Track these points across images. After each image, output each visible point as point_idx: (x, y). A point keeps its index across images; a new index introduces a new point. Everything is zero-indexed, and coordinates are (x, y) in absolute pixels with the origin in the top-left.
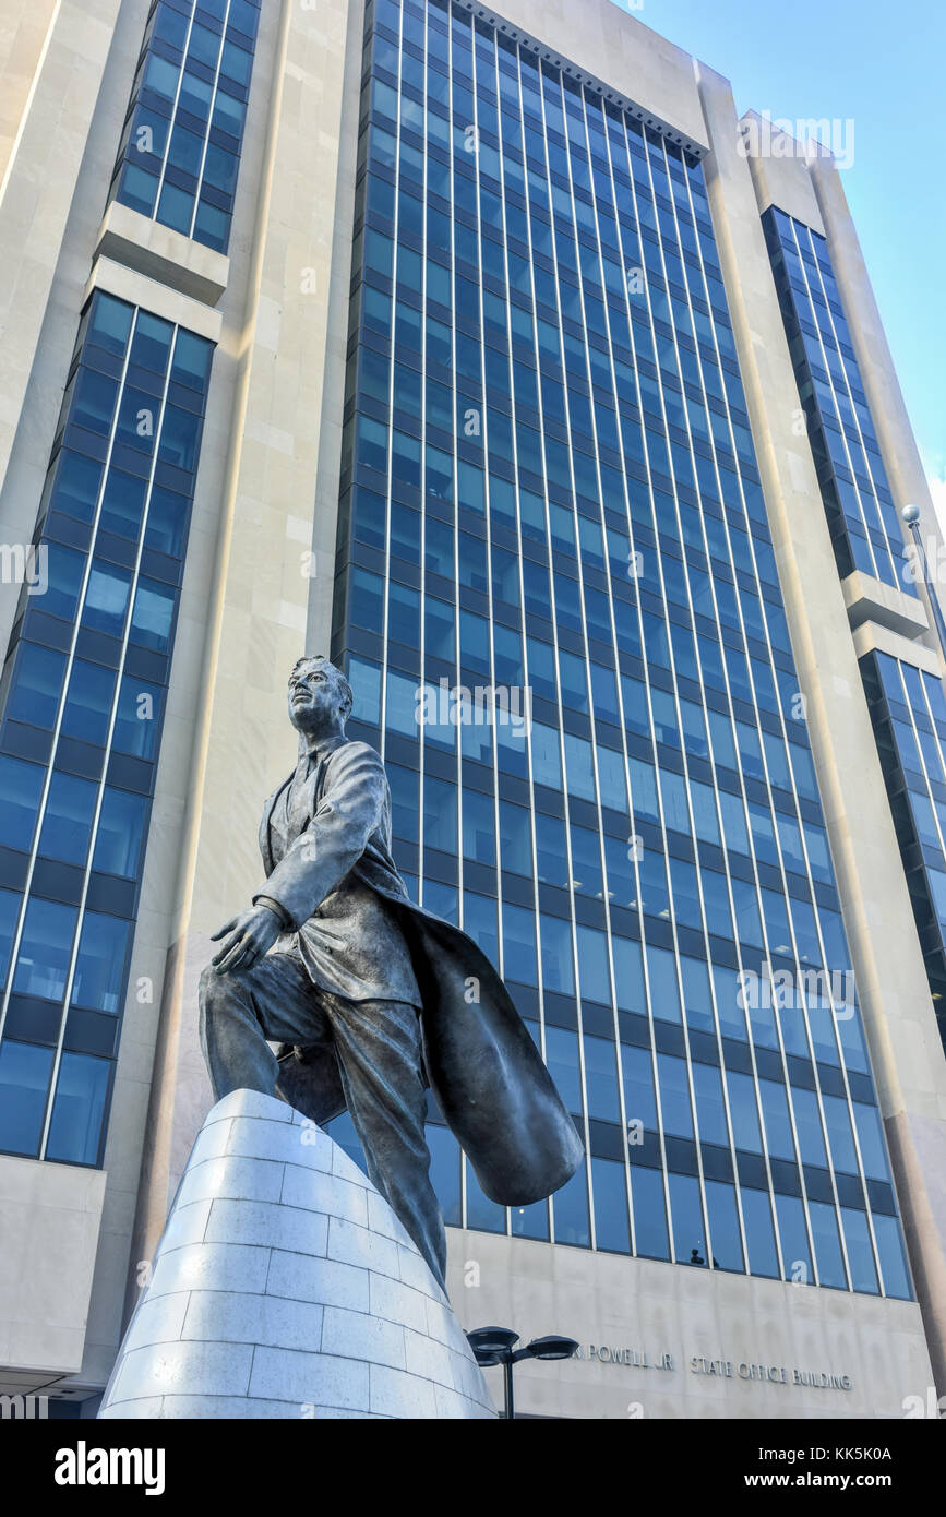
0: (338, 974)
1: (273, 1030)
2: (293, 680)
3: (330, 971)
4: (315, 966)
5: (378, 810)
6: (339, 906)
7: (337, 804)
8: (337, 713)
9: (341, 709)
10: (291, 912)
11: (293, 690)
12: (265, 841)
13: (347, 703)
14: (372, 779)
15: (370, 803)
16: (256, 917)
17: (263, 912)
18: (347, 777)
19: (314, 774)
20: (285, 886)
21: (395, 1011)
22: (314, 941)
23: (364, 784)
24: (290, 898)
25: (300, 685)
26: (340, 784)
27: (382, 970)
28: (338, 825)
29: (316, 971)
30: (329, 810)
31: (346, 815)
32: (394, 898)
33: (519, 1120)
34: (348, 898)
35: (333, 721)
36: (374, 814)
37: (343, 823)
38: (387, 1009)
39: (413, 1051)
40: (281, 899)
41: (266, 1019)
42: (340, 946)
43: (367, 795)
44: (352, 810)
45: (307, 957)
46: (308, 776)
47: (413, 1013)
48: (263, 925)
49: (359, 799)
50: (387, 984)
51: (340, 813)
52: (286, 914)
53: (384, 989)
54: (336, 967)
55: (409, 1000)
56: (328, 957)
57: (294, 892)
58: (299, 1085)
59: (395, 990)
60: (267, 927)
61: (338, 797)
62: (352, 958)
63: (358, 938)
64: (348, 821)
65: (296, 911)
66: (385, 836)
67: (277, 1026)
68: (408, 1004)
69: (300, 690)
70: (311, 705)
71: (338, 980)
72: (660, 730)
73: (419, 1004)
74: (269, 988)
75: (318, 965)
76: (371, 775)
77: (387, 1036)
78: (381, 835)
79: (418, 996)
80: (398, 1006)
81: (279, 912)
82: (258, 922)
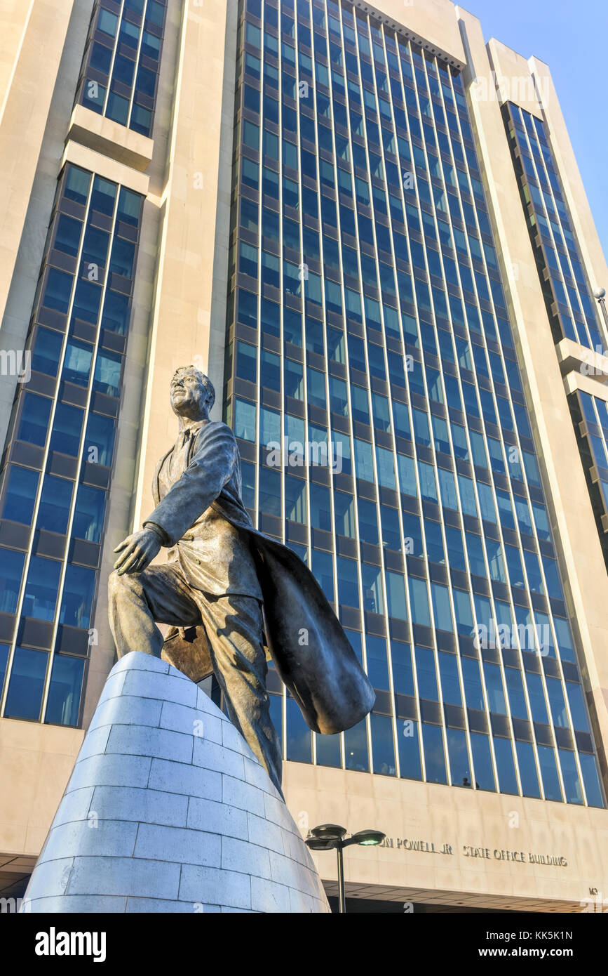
0: (205, 578)
1: (160, 615)
2: (174, 381)
3: (199, 575)
4: (189, 573)
5: (231, 465)
6: (206, 532)
7: (201, 461)
8: (204, 404)
9: (207, 402)
10: (168, 533)
11: (173, 388)
12: (156, 491)
13: (210, 397)
14: (226, 445)
15: (225, 461)
16: (145, 536)
17: (149, 533)
18: (209, 444)
19: (187, 444)
20: (165, 515)
21: (244, 602)
22: (189, 557)
23: (220, 448)
24: (168, 523)
25: (179, 385)
26: (204, 449)
27: (235, 575)
28: (202, 475)
29: (190, 577)
30: (196, 465)
31: (207, 468)
32: (243, 526)
33: (332, 679)
34: (211, 526)
35: (201, 409)
36: (227, 468)
37: (205, 474)
38: (238, 600)
39: (257, 629)
40: (162, 524)
41: (155, 608)
42: (205, 559)
43: (223, 455)
44: (212, 465)
45: (184, 567)
46: (183, 445)
47: (256, 604)
48: (149, 541)
49: (217, 458)
50: (238, 584)
51: (203, 467)
52: (165, 534)
53: (236, 587)
54: (203, 573)
55: (253, 595)
56: (199, 567)
57: (171, 519)
58: (182, 655)
59: (244, 588)
60: (152, 542)
61: (202, 456)
62: (214, 567)
63: (218, 554)
64: (209, 472)
65: (172, 532)
66: (236, 485)
67: (162, 613)
68: (253, 598)
69: (178, 388)
70: (186, 397)
71: (205, 581)
72: (438, 444)
73: (261, 598)
74: (156, 586)
75: (192, 572)
76: (225, 442)
77: (239, 619)
78: (234, 485)
79: (261, 593)
80: (245, 599)
81: (160, 533)
82: (146, 539)
